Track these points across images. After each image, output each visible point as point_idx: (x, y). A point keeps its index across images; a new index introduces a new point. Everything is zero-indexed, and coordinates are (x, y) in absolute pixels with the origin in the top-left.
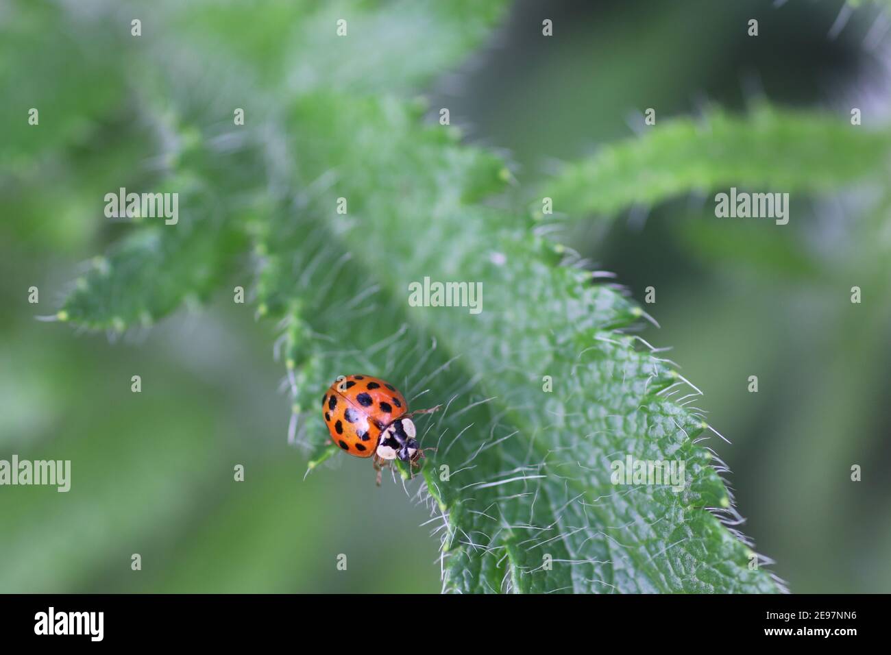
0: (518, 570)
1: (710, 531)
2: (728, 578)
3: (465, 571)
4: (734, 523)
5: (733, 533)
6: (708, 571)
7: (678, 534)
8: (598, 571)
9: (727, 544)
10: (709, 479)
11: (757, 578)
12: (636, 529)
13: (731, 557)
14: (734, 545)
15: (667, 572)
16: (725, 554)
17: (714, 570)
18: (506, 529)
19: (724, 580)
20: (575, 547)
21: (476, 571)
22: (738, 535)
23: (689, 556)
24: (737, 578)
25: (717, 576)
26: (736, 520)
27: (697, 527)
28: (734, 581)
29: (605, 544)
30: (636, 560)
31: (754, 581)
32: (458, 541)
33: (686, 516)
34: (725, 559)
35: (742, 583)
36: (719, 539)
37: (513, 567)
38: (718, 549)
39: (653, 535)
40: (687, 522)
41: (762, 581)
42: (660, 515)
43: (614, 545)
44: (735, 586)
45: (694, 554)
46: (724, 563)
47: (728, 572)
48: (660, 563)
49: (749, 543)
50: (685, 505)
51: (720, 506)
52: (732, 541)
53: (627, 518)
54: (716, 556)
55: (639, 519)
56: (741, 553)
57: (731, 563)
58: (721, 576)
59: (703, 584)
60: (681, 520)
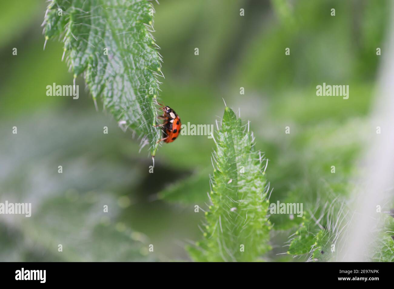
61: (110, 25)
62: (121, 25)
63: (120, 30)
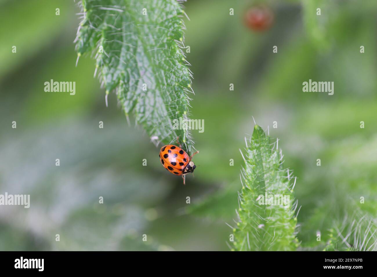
0: (104, 40)
1: (173, 48)
2: (174, 66)
3: (86, 35)
4: (182, 48)
5: (180, 51)
6: (168, 61)
7: (162, 45)
8: (131, 50)
9: (177, 54)
10: (178, 30)
11: (183, 68)
12: (149, 40)
13: (177, 59)
14: (180, 55)
15: (154, 57)
16: (176, 57)
17: (170, 61)
18: (105, 25)
19: (172, 66)
20: (126, 39)
21: (90, 36)
22: (182, 52)
23: (163, 54)
24: (177, 66)
25: (170, 64)
26: (183, 47)
27: (169, 45)
28: (175, 67)
29: (136, 42)
30: (145, 50)
31: (182, 69)
32: (87, 24)
33: (167, 40)
34: (175, 59)
35: (178, 68)
36: (175, 51)
37: (102, 39)
38: (174, 55)
39: (154, 44)
40: (166, 43)
41: (185, 70)
42: (159, 37)
43: (140, 43)
44: (175, 69)
45: (165, 54)
46: (175, 60)
47: (174, 63)
48: (153, 52)
49: (184, 56)
50: (167, 36)
51: (179, 40)
52: (179, 53)
53: (147, 35)
54: (172, 57)
55: (150, 36)
56: (181, 58)
57: (177, 61)
58: (172, 64)
59: (165, 65)
60: (165, 41)
61: (142, 41)
62: (152, 41)
63: (152, 46)
